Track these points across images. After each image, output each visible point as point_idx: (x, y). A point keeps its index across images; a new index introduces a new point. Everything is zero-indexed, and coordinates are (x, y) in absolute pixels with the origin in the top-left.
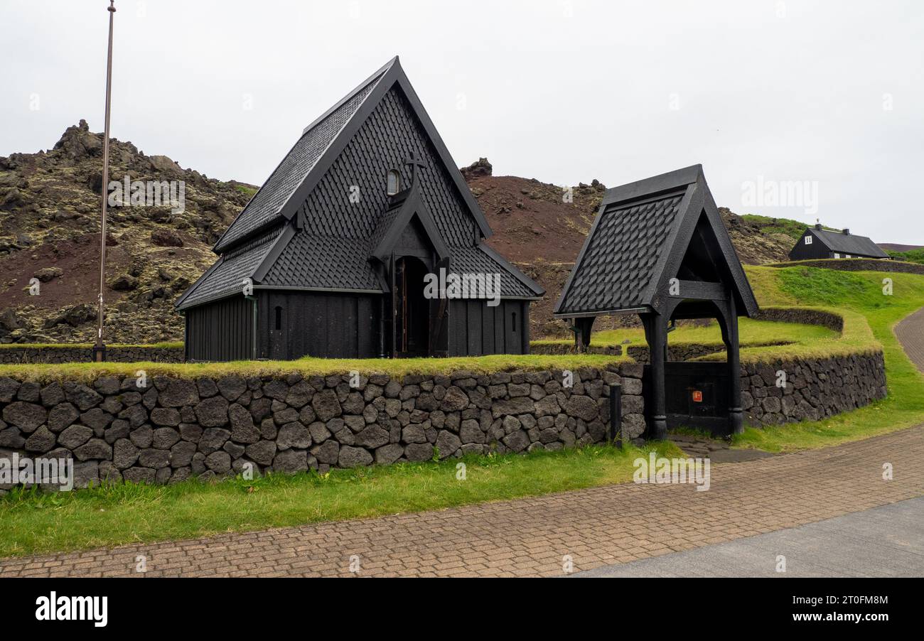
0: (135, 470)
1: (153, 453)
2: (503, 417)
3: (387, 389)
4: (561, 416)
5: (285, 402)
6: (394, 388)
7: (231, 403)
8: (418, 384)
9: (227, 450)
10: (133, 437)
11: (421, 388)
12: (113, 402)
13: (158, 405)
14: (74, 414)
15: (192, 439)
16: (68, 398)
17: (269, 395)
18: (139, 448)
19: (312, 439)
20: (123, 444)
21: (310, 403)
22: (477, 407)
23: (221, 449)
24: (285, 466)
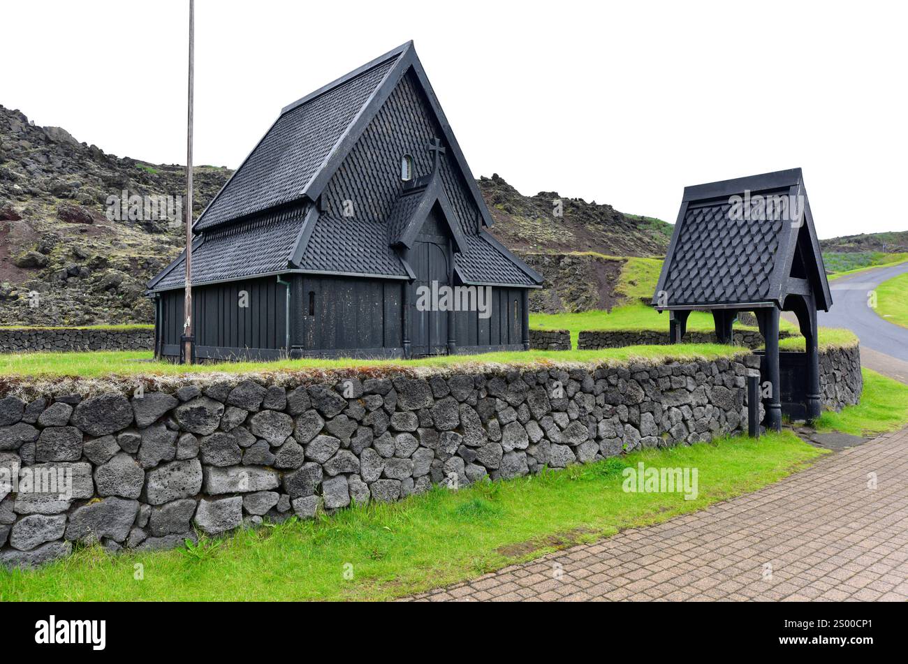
0: (381, 483)
1: (397, 463)
2: (669, 408)
3: (584, 384)
4: (709, 406)
5: (505, 401)
6: (589, 383)
7: (461, 403)
8: (606, 378)
9: (462, 455)
10: (377, 446)
11: (608, 382)
12: (358, 407)
13: (398, 409)
14: (321, 423)
15: (430, 444)
16: (313, 405)
17: (493, 394)
18: (384, 457)
19: (530, 439)
20: (369, 455)
21: (525, 402)
22: (652, 400)
23: (457, 454)
24: (510, 468)
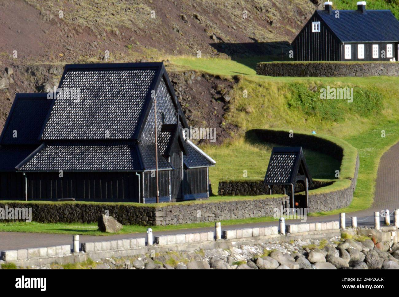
2: (267, 208)
19: (243, 212)
21: (242, 206)
22: (264, 206)
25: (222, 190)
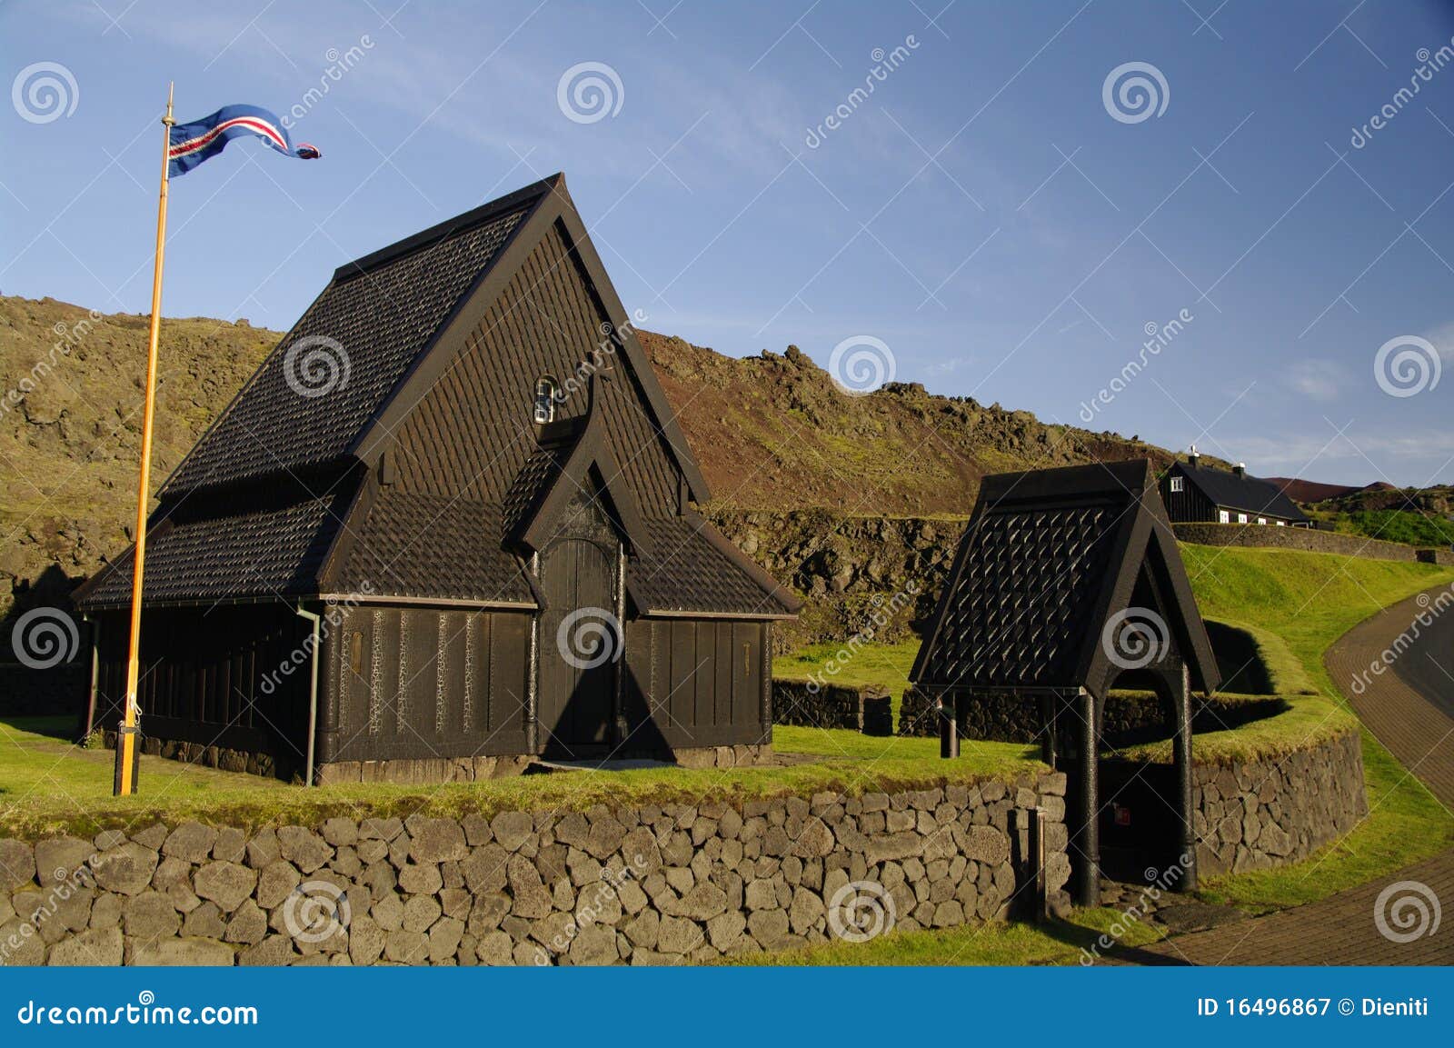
2: (881, 864)
4: (958, 861)
5: (584, 851)
8: (765, 816)
9: (509, 930)
10: (377, 914)
11: (768, 822)
13: (411, 862)
14: (295, 879)
15: (459, 914)
16: (285, 854)
17: (563, 840)
18: (385, 931)
19: (623, 909)
20: (363, 927)
21: (618, 852)
22: (846, 850)
23: (500, 928)
25: (910, 718)
